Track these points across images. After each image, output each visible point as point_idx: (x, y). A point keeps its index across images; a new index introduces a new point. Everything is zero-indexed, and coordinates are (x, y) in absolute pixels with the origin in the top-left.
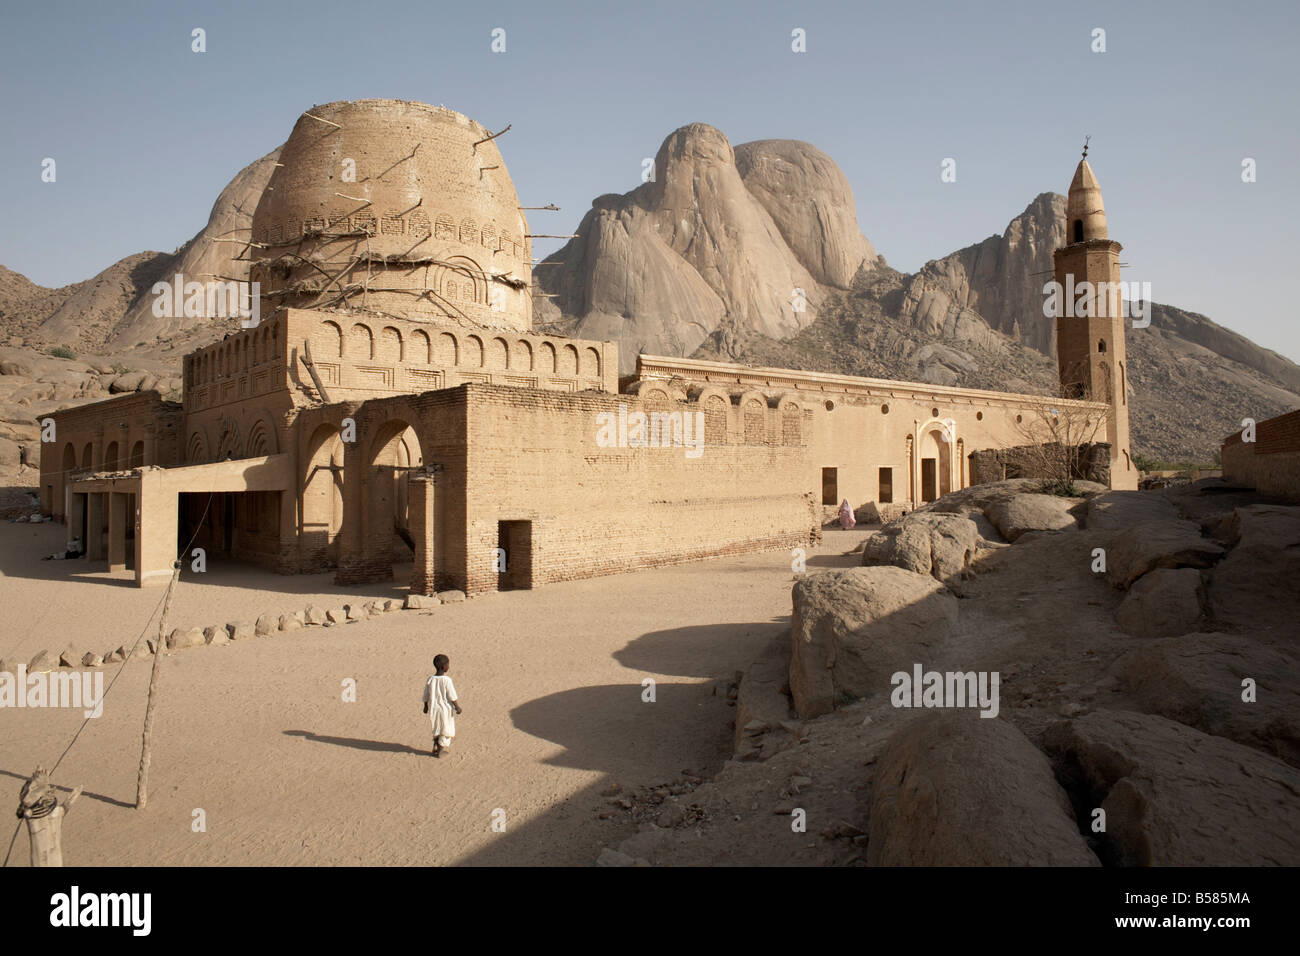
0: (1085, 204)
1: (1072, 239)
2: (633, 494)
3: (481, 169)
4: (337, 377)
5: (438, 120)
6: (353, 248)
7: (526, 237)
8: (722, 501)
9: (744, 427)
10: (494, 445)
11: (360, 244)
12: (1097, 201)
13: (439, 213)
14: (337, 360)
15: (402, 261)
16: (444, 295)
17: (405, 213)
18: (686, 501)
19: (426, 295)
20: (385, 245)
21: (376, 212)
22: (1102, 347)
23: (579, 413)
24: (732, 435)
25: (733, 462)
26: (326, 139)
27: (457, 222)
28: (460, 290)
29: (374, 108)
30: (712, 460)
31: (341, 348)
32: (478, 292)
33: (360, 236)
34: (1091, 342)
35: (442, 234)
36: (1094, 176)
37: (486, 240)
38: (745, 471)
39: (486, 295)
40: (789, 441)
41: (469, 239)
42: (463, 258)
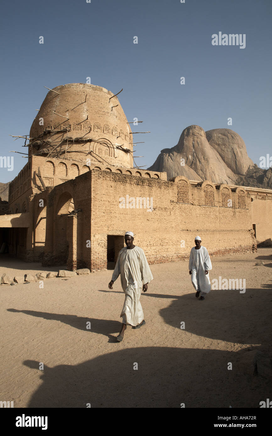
2: (173, 225)
3: (112, 107)
4: (52, 183)
5: (96, 90)
6: (62, 136)
7: (130, 133)
8: (214, 231)
9: (221, 199)
10: (105, 199)
11: (65, 135)
13: (95, 122)
14: (52, 176)
15: (80, 140)
16: (97, 153)
17: (82, 122)
18: (198, 230)
19: (90, 153)
20: (74, 135)
21: (71, 122)
23: (147, 187)
24: (217, 202)
25: (218, 214)
26: (54, 99)
27: (102, 126)
28: (103, 152)
29: (72, 87)
30: (208, 213)
31: (54, 172)
32: (111, 153)
33: (65, 131)
35: (96, 130)
37: (114, 133)
38: (223, 218)
39: (114, 154)
40: (241, 206)
41: (107, 132)
42: (104, 139)
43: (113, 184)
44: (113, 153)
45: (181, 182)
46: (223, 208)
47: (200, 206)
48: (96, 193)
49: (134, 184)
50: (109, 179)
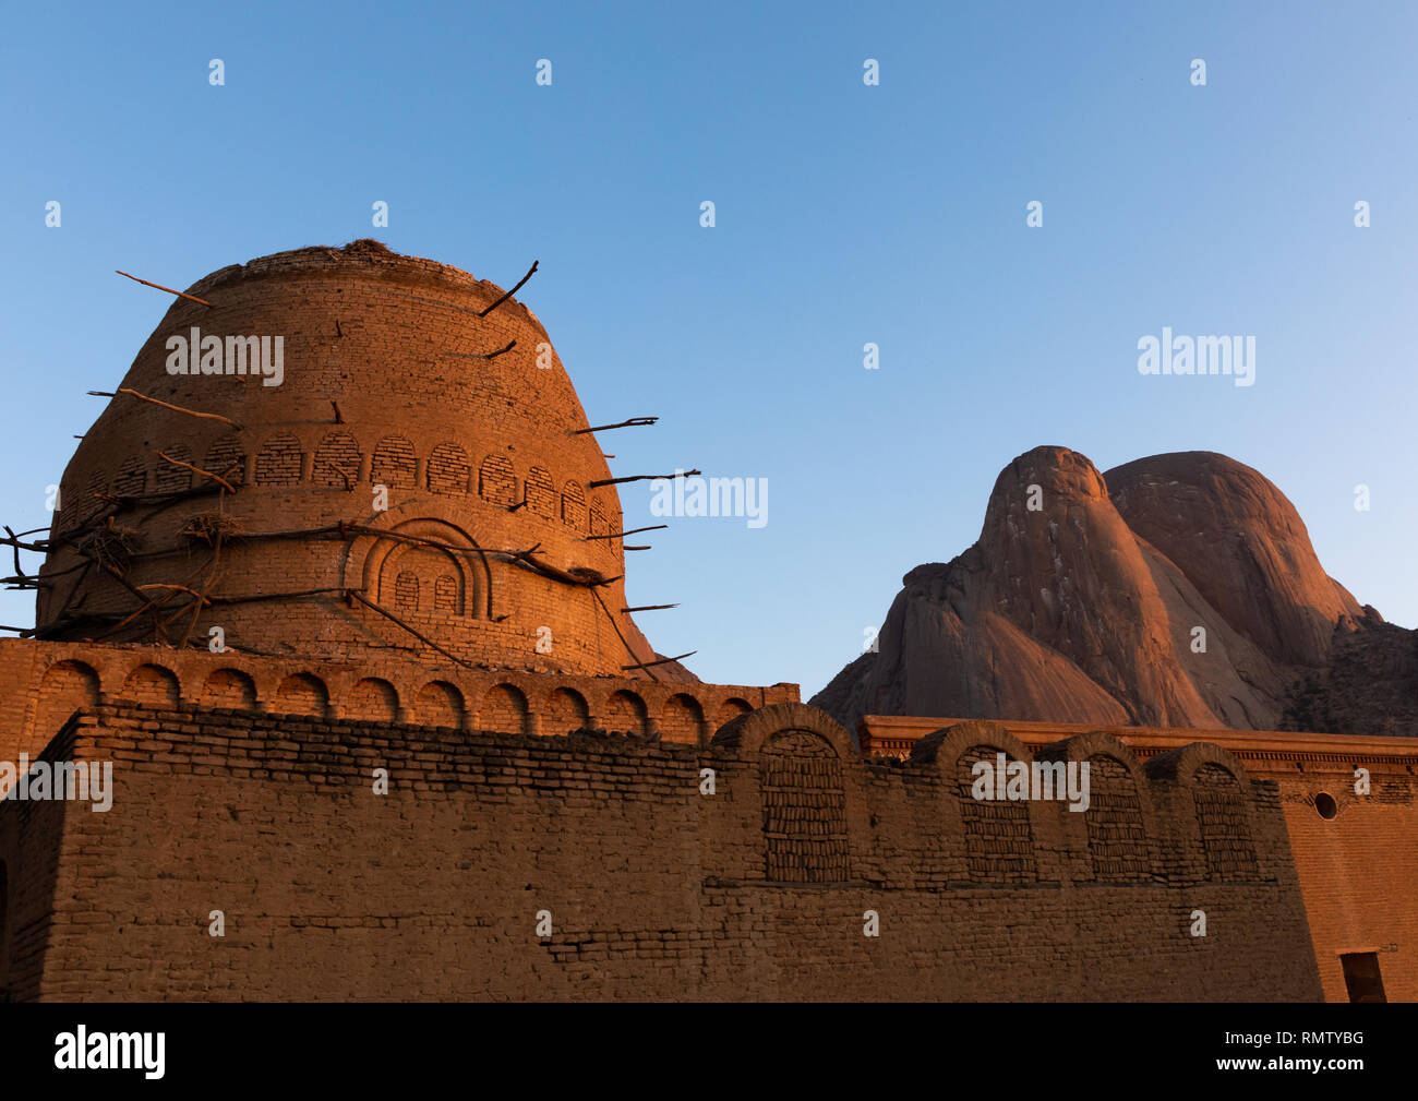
3: (490, 357)
16: (386, 605)
20: (261, 506)
21: (249, 441)
25: (1066, 935)
27: (423, 452)
28: (426, 593)
30: (1000, 933)
32: (469, 593)
33: (209, 493)
35: (387, 476)
37: (490, 488)
38: (1109, 961)
39: (490, 598)
40: (1223, 867)
41: (449, 483)
42: (433, 523)
43: (252, 794)
44: (485, 595)
45: (784, 744)
46: (1100, 891)
47: (935, 891)
48: (101, 869)
49: (422, 786)
50: (221, 761)
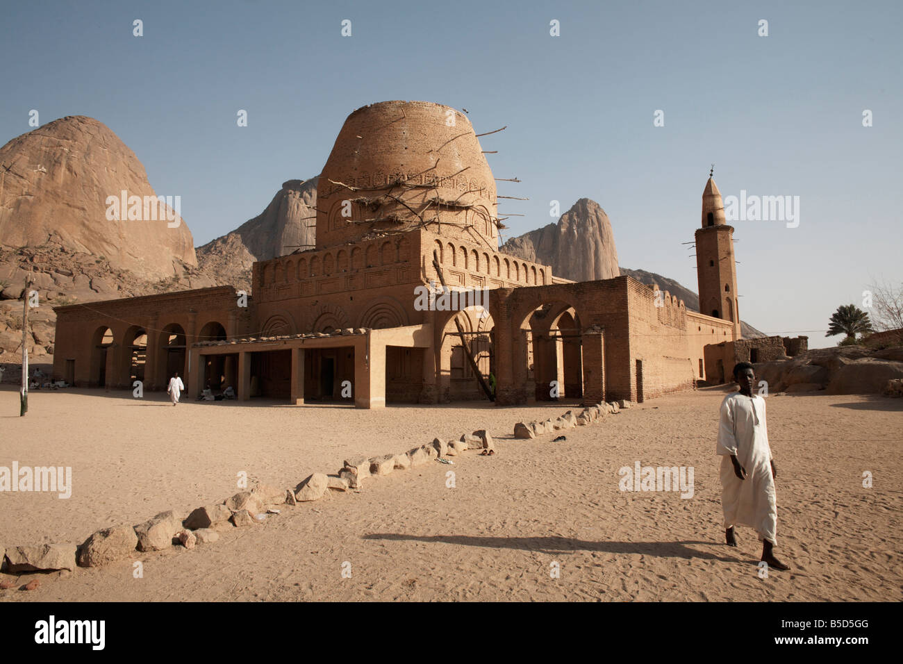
0: (714, 203)
1: (707, 224)
3: (482, 153)
6: (424, 195)
9: (674, 317)
11: (428, 193)
12: (720, 202)
13: (471, 176)
15: (454, 205)
16: (476, 229)
17: (455, 175)
19: (467, 228)
20: (445, 195)
21: (438, 173)
22: (727, 289)
24: (672, 320)
25: (673, 337)
26: (396, 124)
27: (479, 184)
28: (480, 227)
29: (425, 108)
30: (669, 335)
31: (442, 258)
32: (488, 229)
33: (430, 187)
34: (721, 285)
35: (473, 190)
36: (717, 187)
37: (490, 197)
38: (676, 342)
39: (492, 231)
41: (484, 195)
42: (482, 207)
43: (636, 294)
46: (675, 328)
